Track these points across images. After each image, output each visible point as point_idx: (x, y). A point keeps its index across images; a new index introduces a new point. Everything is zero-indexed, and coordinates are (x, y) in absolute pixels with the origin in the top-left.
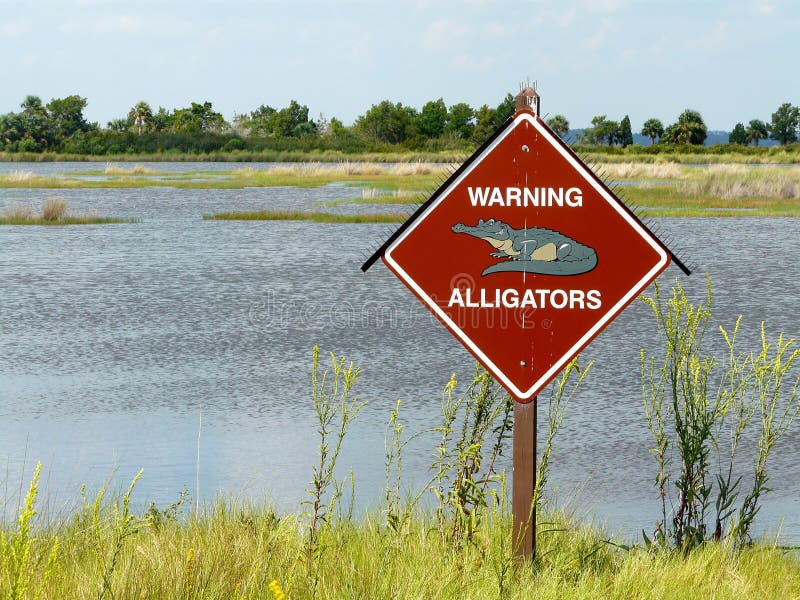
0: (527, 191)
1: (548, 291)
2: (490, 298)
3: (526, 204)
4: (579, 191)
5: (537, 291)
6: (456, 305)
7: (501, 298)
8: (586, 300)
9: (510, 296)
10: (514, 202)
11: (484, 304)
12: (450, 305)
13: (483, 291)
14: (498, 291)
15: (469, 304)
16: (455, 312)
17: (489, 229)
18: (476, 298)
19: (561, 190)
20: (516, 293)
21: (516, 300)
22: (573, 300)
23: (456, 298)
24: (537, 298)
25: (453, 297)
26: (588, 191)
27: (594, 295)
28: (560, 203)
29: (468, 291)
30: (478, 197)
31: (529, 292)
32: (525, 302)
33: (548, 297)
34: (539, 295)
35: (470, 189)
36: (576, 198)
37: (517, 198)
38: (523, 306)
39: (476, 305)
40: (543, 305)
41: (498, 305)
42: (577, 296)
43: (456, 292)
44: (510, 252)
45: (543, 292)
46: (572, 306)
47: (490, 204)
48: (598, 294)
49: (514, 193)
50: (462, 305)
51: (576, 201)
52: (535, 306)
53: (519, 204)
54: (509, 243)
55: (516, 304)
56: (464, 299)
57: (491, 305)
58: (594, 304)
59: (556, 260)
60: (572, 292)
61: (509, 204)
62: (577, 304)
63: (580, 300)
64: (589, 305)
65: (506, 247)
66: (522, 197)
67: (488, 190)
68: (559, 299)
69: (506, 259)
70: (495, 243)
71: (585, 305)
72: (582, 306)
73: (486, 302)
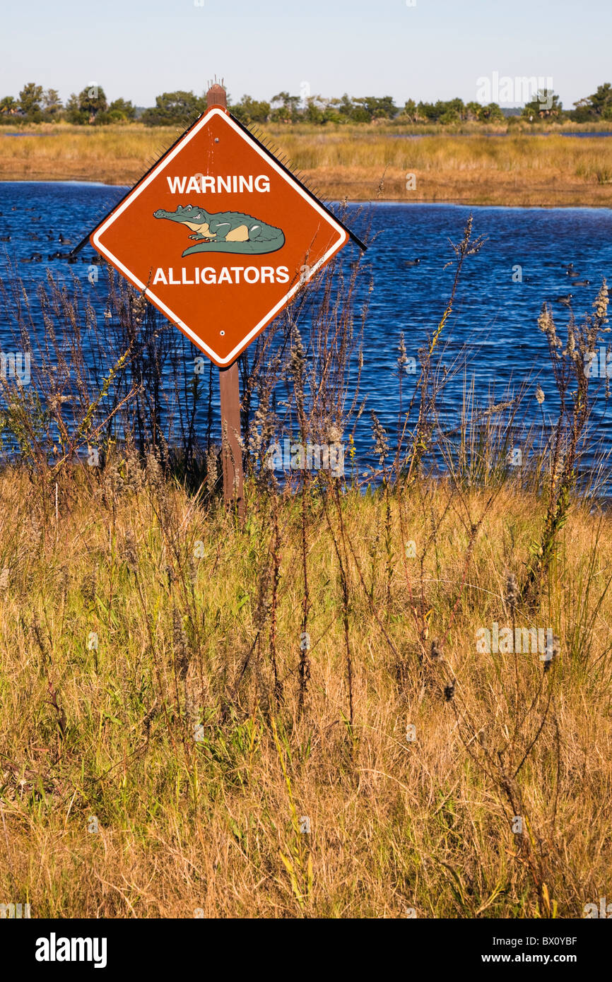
0: (220, 179)
1: (242, 269)
2: (191, 276)
3: (220, 191)
4: (267, 178)
5: (232, 269)
6: (160, 283)
7: (200, 275)
8: (275, 275)
9: (208, 273)
10: (209, 189)
11: (185, 282)
12: (155, 283)
13: (184, 270)
14: (197, 270)
15: (172, 282)
16: (160, 290)
17: (186, 214)
18: (177, 276)
19: (251, 178)
20: (213, 271)
21: (214, 277)
22: (264, 275)
23: (160, 277)
24: (233, 274)
25: (157, 275)
26: (275, 179)
27: (282, 271)
28: (250, 189)
29: (171, 270)
30: (176, 185)
31: (225, 270)
32: (222, 279)
33: (242, 273)
34: (234, 272)
35: (169, 179)
36: (264, 184)
37: (212, 185)
38: (220, 282)
39: (179, 282)
40: (237, 281)
41: (198, 282)
42: (267, 272)
43: (160, 271)
44: (207, 234)
45: (237, 270)
46: (263, 281)
47: (188, 192)
48: (286, 270)
49: (209, 182)
50: (165, 283)
51: (264, 187)
52: (230, 282)
53: (213, 191)
54: (206, 226)
55: (214, 281)
56: (168, 281)
57: (192, 282)
58: (283, 278)
59: (248, 240)
60: (263, 269)
61: (204, 191)
62: (267, 279)
63: (271, 275)
64: (278, 279)
65: (204, 230)
66: (216, 185)
67: (185, 179)
68: (252, 275)
69: (204, 240)
70: (194, 227)
71: (275, 280)
72: (272, 281)
73: (187, 280)
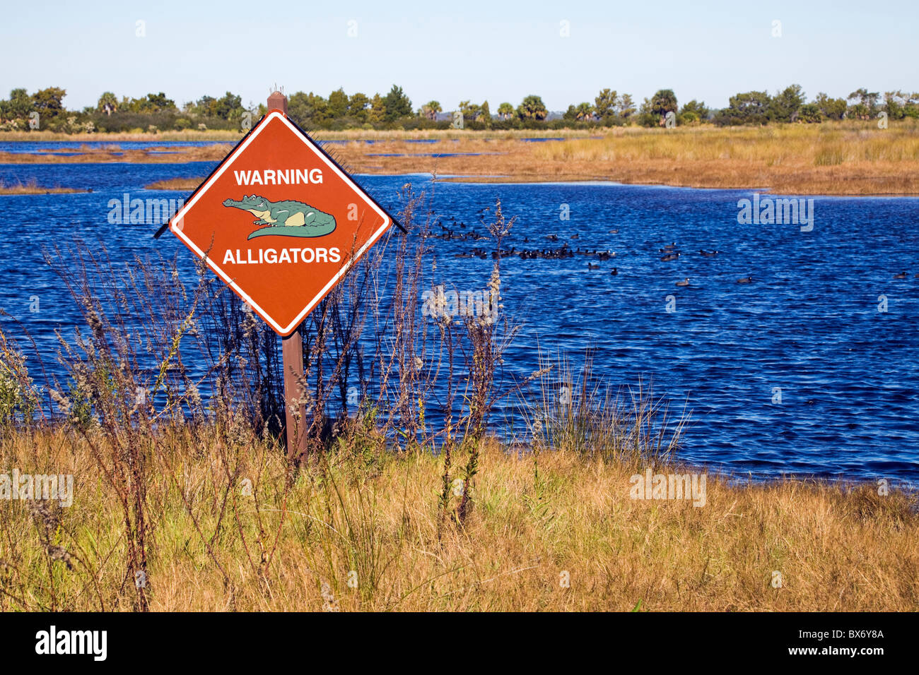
0: (280, 172)
1: (299, 250)
2: (255, 257)
3: (279, 182)
4: (320, 172)
5: (291, 250)
6: (229, 263)
7: (263, 256)
8: (328, 255)
9: (270, 254)
10: (270, 181)
11: (251, 262)
12: (225, 262)
13: (249, 251)
14: (261, 251)
15: (239, 262)
16: (228, 268)
17: (251, 203)
18: (244, 257)
19: (306, 171)
20: (275, 252)
21: (275, 257)
22: (318, 256)
23: (229, 257)
24: (291, 255)
25: (226, 256)
26: (327, 172)
27: (334, 252)
28: (306, 181)
29: (238, 251)
30: (242, 178)
31: (284, 251)
32: (282, 258)
33: (299, 254)
34: (293, 253)
35: (236, 173)
36: (317, 177)
37: (272, 178)
38: (280, 261)
39: (245, 262)
40: (296, 261)
41: (261, 262)
42: (321, 252)
43: (229, 252)
44: (269, 220)
45: (295, 251)
46: (318, 261)
47: (252, 183)
48: (338, 251)
49: (270, 175)
50: (234, 262)
51: (318, 179)
52: (290, 261)
53: (274, 183)
54: (268, 213)
55: (275, 261)
56: (236, 260)
57: (256, 262)
58: (335, 258)
59: (305, 225)
60: (318, 250)
61: (266, 183)
62: (322, 259)
63: (324, 256)
64: (331, 259)
65: (266, 216)
66: (276, 177)
67: (249, 172)
68: (308, 255)
69: (267, 225)
70: (257, 214)
71: (328, 260)
72: (326, 261)
73: (252, 259)
